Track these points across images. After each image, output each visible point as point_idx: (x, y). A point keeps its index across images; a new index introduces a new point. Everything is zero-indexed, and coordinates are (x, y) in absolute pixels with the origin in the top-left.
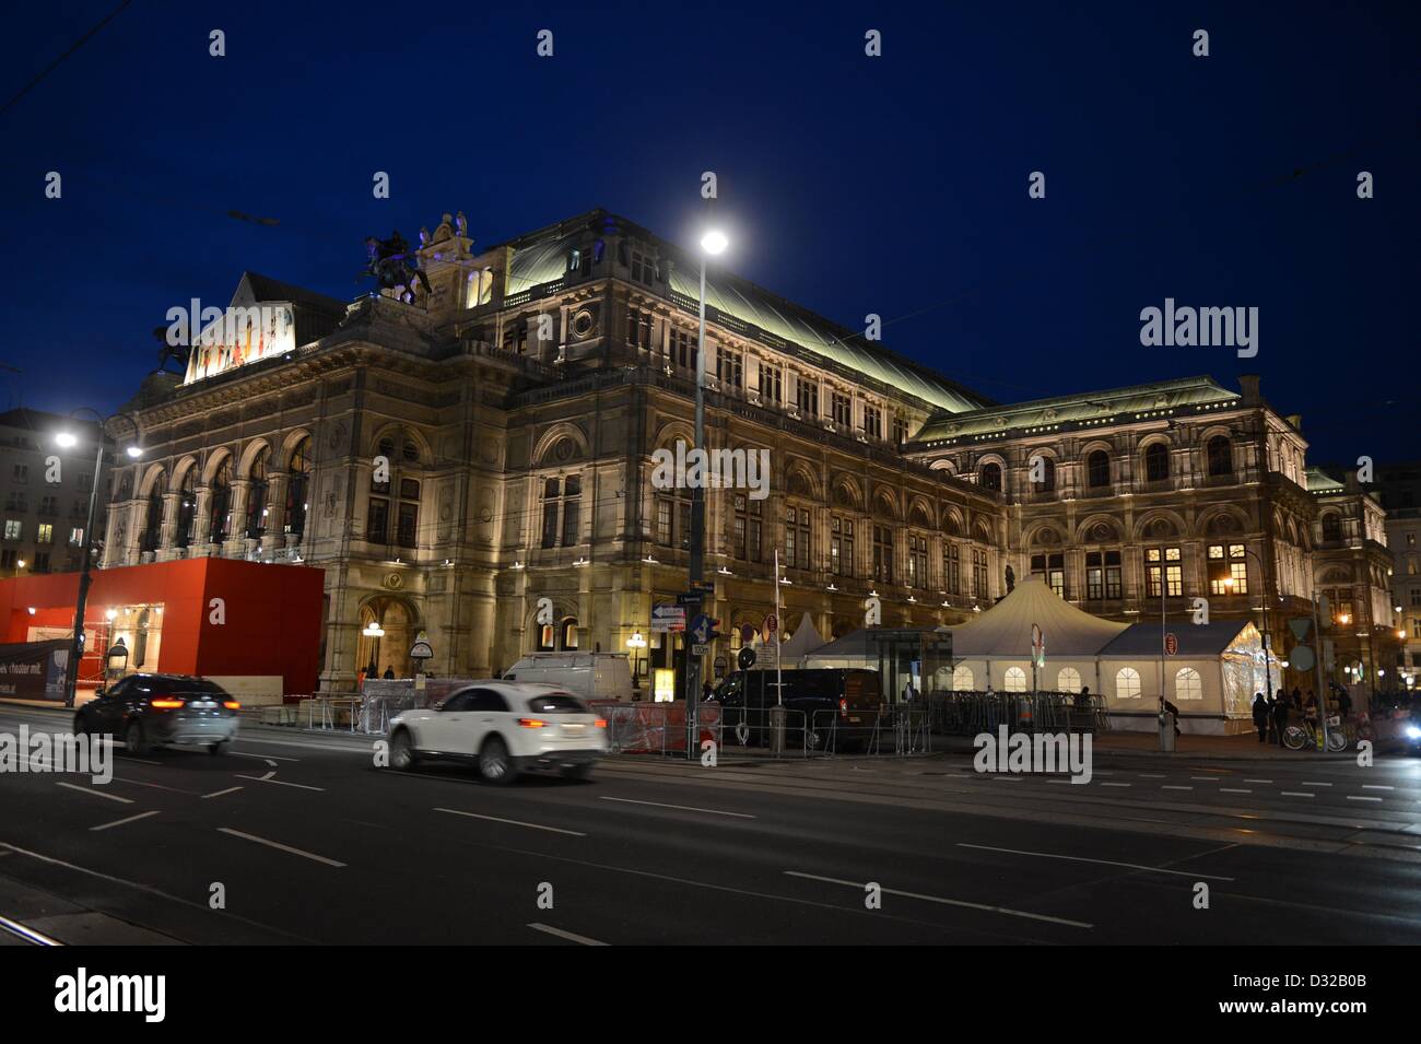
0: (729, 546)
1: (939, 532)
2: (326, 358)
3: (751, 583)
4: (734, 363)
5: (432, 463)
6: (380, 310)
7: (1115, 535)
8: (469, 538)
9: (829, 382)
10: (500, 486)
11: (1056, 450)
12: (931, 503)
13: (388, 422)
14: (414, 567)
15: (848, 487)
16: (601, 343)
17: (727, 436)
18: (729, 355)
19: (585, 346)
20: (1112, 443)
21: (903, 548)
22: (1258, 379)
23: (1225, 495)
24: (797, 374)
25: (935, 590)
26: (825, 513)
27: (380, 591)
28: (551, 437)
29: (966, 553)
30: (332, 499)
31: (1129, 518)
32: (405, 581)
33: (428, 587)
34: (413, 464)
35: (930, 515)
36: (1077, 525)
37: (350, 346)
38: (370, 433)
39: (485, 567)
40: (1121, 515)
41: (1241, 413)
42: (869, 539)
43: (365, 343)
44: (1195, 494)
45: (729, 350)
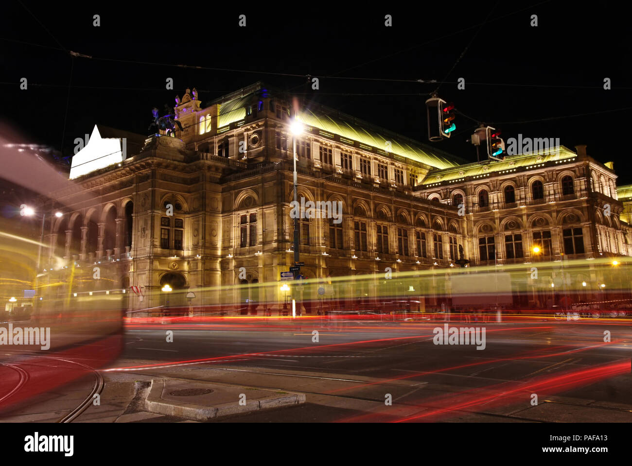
0: (326, 242)
1: (431, 229)
2: (137, 165)
3: (338, 259)
4: (328, 153)
5: (188, 210)
6: (160, 141)
7: (518, 226)
8: (207, 245)
9: (376, 159)
10: (220, 220)
11: (489, 186)
12: (427, 215)
13: (167, 193)
14: (183, 259)
15: (384, 211)
16: (264, 150)
17: (323, 191)
18: (325, 150)
19: (256, 151)
20: (515, 181)
21: (413, 238)
22: (586, 146)
23: (571, 204)
24: (359, 156)
25: (430, 257)
26: (373, 224)
27: (168, 271)
28: (242, 196)
29: (446, 239)
30: (144, 230)
31: (525, 218)
32: (179, 265)
33: (190, 268)
34: (180, 211)
35: (426, 220)
36: (500, 222)
37: (149, 159)
38: (159, 199)
39: (215, 257)
40: (521, 216)
41: (578, 164)
42: (396, 235)
43: (155, 158)
44: (557, 205)
45: (326, 147)
